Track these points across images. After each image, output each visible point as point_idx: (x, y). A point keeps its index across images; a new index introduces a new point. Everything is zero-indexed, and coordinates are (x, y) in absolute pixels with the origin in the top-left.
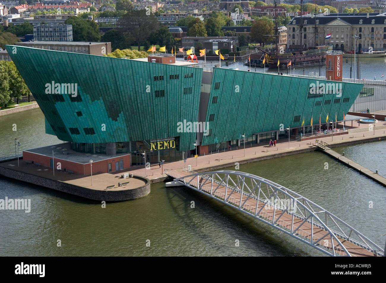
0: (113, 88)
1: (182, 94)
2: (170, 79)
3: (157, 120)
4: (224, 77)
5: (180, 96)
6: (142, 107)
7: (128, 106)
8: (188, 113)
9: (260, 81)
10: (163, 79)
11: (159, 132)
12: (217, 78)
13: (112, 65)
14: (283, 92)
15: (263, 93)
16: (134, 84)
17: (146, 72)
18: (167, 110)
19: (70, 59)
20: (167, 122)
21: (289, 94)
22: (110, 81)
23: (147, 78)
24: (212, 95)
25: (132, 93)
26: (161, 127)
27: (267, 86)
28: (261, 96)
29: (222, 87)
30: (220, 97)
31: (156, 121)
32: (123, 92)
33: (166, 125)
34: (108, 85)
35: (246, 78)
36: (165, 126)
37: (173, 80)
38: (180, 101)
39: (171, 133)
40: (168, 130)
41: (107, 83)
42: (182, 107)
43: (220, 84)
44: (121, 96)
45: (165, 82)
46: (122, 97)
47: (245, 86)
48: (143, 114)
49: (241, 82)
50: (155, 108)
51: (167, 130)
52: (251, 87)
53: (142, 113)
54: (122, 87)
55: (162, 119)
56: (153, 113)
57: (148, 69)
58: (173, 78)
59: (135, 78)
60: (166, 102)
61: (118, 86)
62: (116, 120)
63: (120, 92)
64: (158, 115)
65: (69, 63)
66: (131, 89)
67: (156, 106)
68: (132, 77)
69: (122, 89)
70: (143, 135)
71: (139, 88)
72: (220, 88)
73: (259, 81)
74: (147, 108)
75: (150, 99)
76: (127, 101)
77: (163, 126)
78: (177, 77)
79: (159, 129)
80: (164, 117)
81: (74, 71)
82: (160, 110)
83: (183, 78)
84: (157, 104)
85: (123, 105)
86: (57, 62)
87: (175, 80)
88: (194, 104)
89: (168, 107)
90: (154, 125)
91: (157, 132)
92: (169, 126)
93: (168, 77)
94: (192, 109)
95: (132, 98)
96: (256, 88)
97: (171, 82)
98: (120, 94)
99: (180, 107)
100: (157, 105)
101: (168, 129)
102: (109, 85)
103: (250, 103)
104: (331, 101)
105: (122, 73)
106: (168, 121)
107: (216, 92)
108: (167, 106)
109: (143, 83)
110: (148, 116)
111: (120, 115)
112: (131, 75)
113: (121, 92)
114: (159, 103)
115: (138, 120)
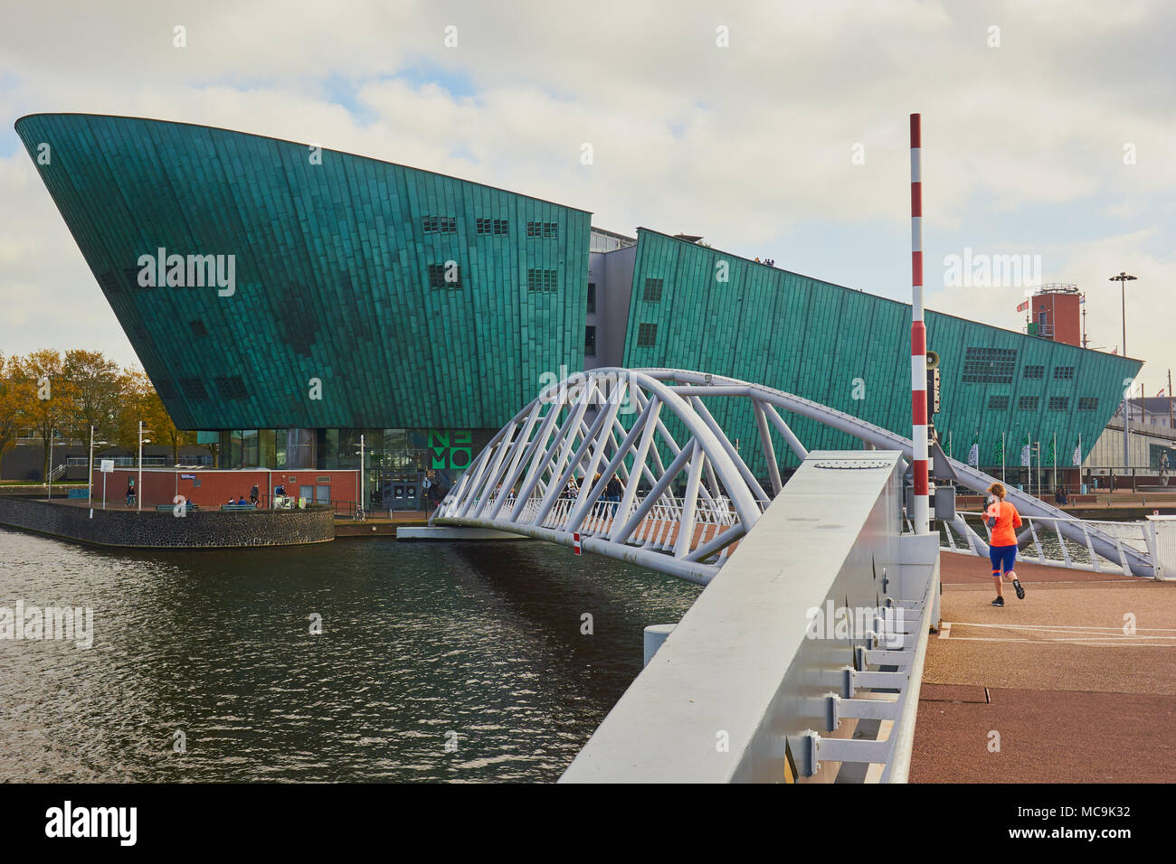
0: (290, 241)
1: (524, 289)
2: (480, 231)
3: (440, 365)
4: (674, 265)
5: (514, 294)
6: (388, 316)
7: (343, 308)
8: (546, 353)
9: (802, 301)
10: (455, 230)
11: (449, 406)
12: (650, 264)
13: (280, 165)
14: (881, 348)
15: (812, 339)
16: (356, 233)
17: (394, 197)
18: (472, 334)
19: (153, 142)
20: (475, 376)
21: (901, 357)
22: (278, 219)
23: (398, 217)
24: (637, 319)
25: (351, 264)
26: (454, 389)
27: (826, 321)
28: (805, 348)
29: (670, 298)
30: (666, 327)
31: (437, 369)
32: (323, 260)
33: (472, 384)
34: (273, 234)
35: (754, 282)
36: (469, 388)
37: (488, 237)
38: (515, 311)
39: (493, 414)
40: (481, 404)
41: (270, 225)
42: (524, 330)
43: (661, 286)
44: (316, 272)
45: (463, 239)
46: (322, 275)
47: (750, 309)
48: (392, 340)
49: (735, 292)
50: (431, 322)
51: (478, 404)
52: (771, 317)
53: (390, 335)
54: (317, 242)
55: (459, 364)
56: (425, 340)
57: (402, 189)
58: (488, 231)
59: (359, 213)
60: (469, 306)
61: (307, 238)
62: (309, 354)
63: (313, 258)
64: (442, 349)
65: (152, 154)
66: (348, 252)
67: (434, 318)
68: (349, 211)
69: (319, 251)
70: (399, 409)
71: (375, 251)
72: (663, 297)
73: (796, 301)
74: (405, 320)
75: (413, 290)
76: (339, 290)
77: (462, 387)
78: (501, 227)
79: (449, 396)
80: (466, 357)
81: (170, 184)
82: (451, 333)
83: (523, 235)
84: (437, 309)
85: (324, 301)
86: (119, 154)
87: (497, 239)
88: (568, 326)
89: (475, 325)
90: (431, 381)
91: (442, 404)
92: (484, 391)
93: (473, 224)
94: (560, 345)
95: (354, 281)
96: (787, 321)
97: (480, 241)
98: (315, 266)
99: (516, 330)
100: (437, 314)
101: (481, 400)
102: (277, 233)
103: (769, 367)
104: (1041, 401)
105: (315, 193)
106: (478, 372)
107: (651, 309)
108: (472, 322)
109: (386, 234)
110: (410, 349)
111: (317, 334)
112: (347, 203)
113: (317, 258)
114: (444, 307)
115: (377, 358)
